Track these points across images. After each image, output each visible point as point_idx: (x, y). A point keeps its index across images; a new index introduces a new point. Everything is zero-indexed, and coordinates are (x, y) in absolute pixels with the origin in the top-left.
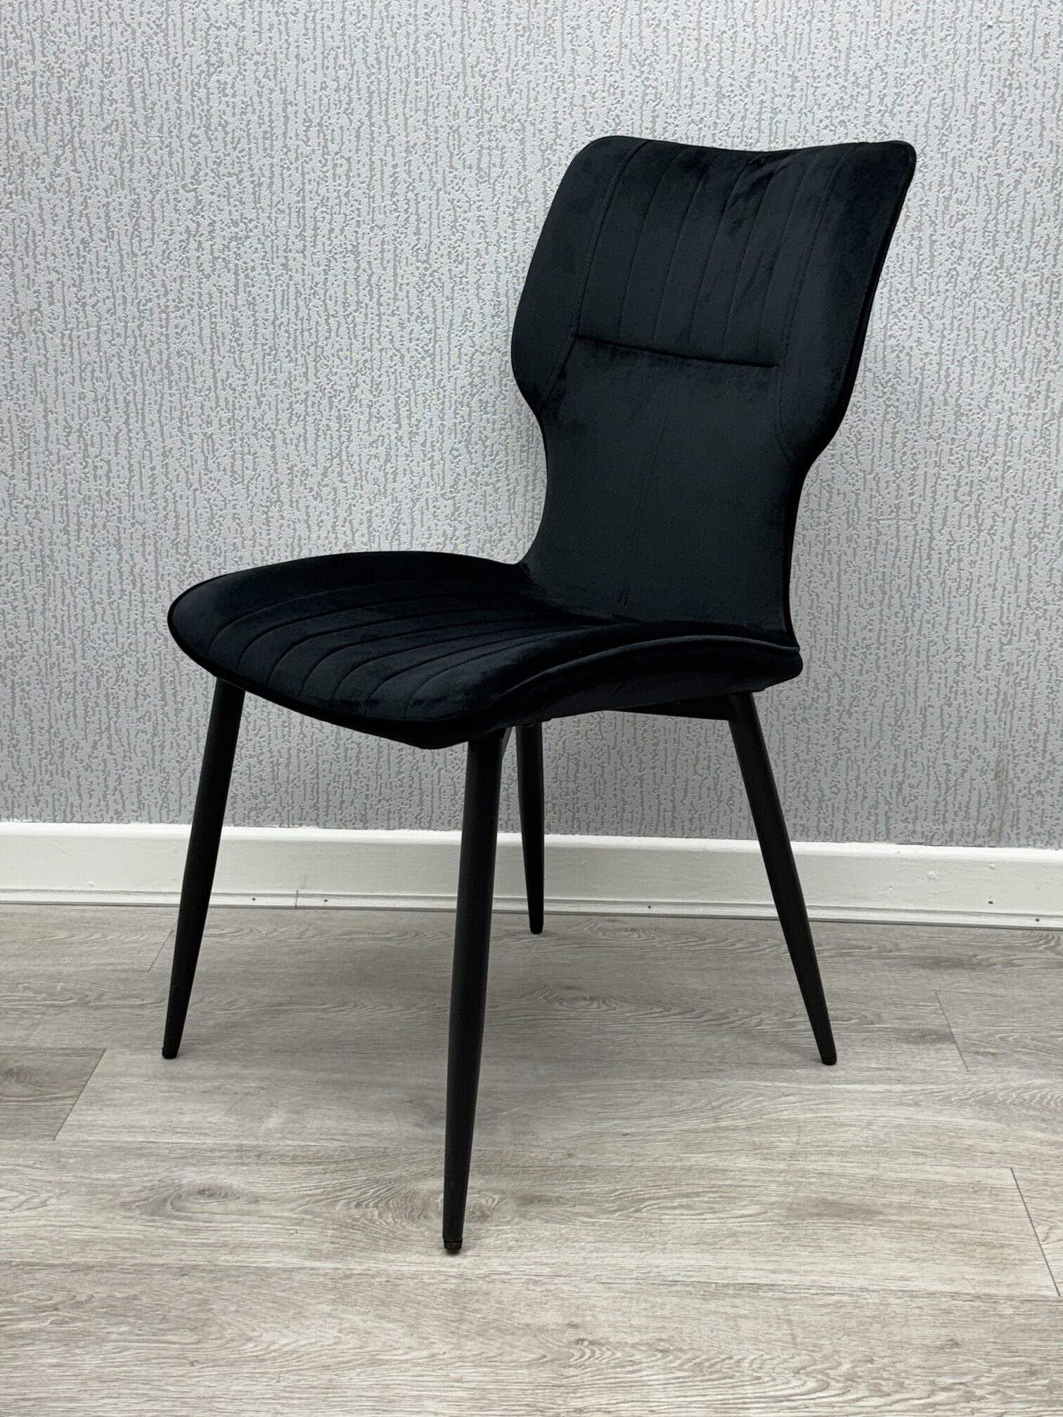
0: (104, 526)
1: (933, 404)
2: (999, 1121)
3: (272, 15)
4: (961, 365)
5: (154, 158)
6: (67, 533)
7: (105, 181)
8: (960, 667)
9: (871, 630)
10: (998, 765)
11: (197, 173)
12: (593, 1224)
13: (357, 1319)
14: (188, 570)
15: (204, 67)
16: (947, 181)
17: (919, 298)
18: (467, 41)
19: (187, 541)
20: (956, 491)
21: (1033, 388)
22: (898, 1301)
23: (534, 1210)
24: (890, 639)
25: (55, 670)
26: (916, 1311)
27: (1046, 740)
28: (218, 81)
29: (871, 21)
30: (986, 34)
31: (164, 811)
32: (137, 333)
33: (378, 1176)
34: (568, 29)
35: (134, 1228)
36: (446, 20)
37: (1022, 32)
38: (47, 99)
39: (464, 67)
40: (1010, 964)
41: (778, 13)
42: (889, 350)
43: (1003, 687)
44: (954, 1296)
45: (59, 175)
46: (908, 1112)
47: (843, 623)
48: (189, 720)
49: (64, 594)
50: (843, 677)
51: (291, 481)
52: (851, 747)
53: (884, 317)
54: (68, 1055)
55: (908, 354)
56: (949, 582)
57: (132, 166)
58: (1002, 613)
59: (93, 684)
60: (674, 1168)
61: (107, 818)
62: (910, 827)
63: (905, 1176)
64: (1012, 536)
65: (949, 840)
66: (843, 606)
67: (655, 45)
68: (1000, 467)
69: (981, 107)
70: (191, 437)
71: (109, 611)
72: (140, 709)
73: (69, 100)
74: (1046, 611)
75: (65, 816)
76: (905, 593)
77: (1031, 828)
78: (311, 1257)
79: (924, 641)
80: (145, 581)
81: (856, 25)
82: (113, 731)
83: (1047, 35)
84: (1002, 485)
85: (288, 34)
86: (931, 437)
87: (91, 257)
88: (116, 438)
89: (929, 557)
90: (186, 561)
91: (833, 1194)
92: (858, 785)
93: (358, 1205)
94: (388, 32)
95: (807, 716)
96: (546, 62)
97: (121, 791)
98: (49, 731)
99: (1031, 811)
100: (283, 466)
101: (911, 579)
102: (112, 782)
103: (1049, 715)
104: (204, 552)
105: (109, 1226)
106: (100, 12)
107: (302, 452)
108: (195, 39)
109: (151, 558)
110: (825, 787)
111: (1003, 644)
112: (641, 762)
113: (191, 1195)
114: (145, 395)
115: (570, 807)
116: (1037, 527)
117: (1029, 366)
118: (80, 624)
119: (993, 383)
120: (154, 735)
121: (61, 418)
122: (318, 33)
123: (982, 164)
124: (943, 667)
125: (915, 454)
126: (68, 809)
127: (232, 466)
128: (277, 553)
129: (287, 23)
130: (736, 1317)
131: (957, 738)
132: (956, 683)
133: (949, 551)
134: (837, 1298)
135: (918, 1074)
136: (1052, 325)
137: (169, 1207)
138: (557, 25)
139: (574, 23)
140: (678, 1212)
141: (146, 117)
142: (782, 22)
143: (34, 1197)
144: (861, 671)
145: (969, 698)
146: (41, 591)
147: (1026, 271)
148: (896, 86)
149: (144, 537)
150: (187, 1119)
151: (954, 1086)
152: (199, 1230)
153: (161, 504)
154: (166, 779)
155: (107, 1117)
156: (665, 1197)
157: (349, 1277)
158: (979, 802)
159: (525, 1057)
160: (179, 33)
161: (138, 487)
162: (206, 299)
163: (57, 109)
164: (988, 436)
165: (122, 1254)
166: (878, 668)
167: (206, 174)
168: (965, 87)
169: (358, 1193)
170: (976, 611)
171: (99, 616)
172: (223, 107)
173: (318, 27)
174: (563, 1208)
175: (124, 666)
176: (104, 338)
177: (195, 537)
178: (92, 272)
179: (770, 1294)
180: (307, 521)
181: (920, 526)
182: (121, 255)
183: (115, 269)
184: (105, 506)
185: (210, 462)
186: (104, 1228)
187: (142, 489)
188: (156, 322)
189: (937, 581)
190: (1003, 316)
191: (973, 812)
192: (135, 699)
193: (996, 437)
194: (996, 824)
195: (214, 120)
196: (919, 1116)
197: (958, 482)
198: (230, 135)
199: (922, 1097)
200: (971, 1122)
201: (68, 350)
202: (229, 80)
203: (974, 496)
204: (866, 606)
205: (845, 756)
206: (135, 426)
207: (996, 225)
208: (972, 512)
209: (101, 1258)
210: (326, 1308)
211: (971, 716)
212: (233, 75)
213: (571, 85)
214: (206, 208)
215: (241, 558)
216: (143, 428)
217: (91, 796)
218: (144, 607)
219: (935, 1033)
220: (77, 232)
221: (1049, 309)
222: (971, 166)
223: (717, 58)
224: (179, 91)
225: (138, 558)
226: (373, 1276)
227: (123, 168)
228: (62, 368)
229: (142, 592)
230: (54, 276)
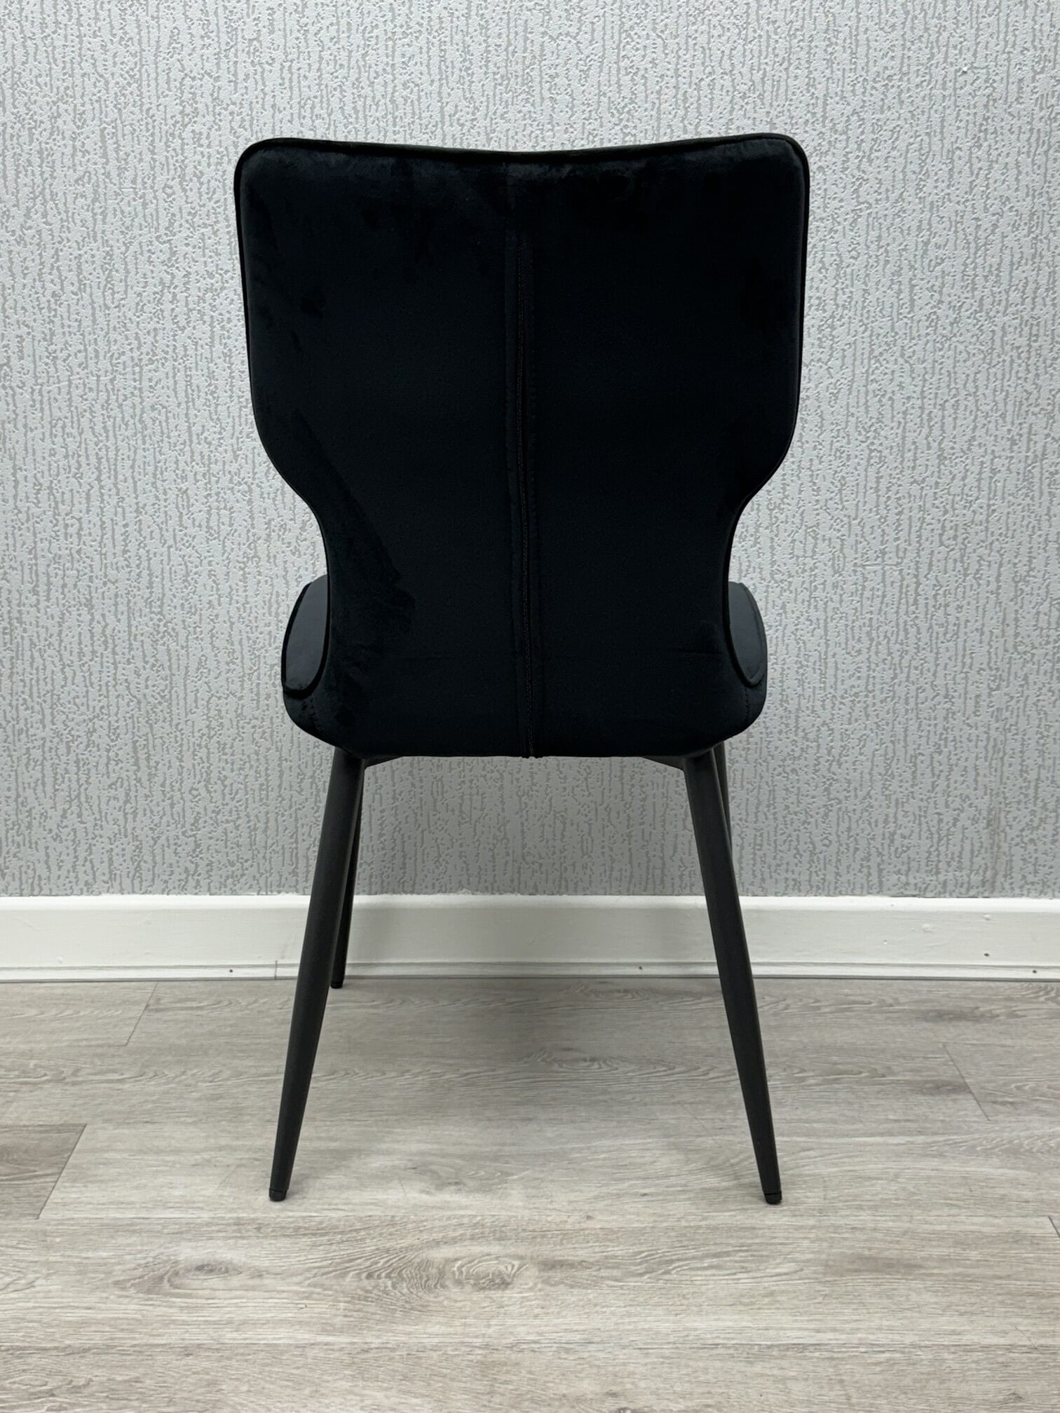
0: (75, 586)
1: (916, 448)
2: (1028, 1169)
3: (249, 65)
4: (943, 407)
5: (127, 209)
6: (35, 592)
7: (76, 234)
8: (949, 714)
9: (859, 678)
10: (989, 813)
11: (171, 224)
12: (621, 1288)
13: (380, 1395)
14: (162, 629)
15: (179, 118)
16: (925, 226)
17: (899, 342)
18: (445, 90)
19: (161, 599)
20: (941, 535)
21: (1015, 430)
22: (951, 1356)
23: (557, 1275)
24: (878, 687)
25: (23, 736)
26: (973, 1366)
27: (1037, 787)
28: (193, 131)
29: (847, 68)
30: (961, 79)
31: (137, 882)
32: (110, 387)
33: (388, 1245)
34: (546, 78)
35: (130, 1307)
36: (424, 69)
37: (997, 78)
38: (18, 151)
39: (443, 117)
40: (1012, 1015)
41: (755, 60)
42: (871, 395)
43: (993, 733)
44: (1010, 1348)
45: (30, 228)
46: (935, 1163)
47: (831, 672)
48: (163, 785)
49: (32, 657)
50: (832, 726)
51: (269, 535)
52: (842, 797)
53: (866, 361)
54: (46, 1132)
55: (890, 398)
56: (936, 628)
57: (105, 218)
58: (990, 658)
59: (62, 749)
60: (699, 1227)
61: (76, 889)
62: (903, 878)
63: (938, 1228)
64: (998, 581)
65: (943, 891)
66: (830, 654)
67: (633, 93)
68: (984, 511)
69: (958, 152)
70: (165, 493)
71: (79, 674)
72: (112, 775)
73: (40, 152)
74: (1033, 655)
75: (33, 890)
76: (893, 639)
77: (1024, 877)
78: (325, 1331)
79: (913, 688)
80: (117, 642)
81: (832, 72)
82: (83, 799)
83: (1021, 80)
84: (987, 529)
85: (264, 84)
86: (915, 481)
87: (62, 310)
88: (88, 495)
89: (916, 602)
90: (160, 620)
91: (870, 1249)
92: (849, 837)
93: (369, 1276)
94: (365, 83)
95: (797, 767)
96: (525, 110)
97: (91, 861)
98: (16, 800)
99: (1024, 860)
100: (260, 522)
101: (898, 625)
102: (82, 854)
103: (1040, 761)
104: (179, 610)
105: (103, 1306)
106: (72, 63)
107: (280, 506)
108: (169, 90)
109: (124, 618)
110: (817, 840)
111: (992, 690)
112: (629, 818)
113: (188, 1271)
114: (117, 450)
115: (557, 866)
116: (1022, 570)
117: (1010, 407)
118: (49, 687)
119: (975, 427)
120: (126, 802)
121: (30, 475)
122: (295, 83)
123: (960, 208)
124: (933, 715)
125: (899, 499)
126: (36, 882)
127: (208, 522)
128: (254, 610)
129: (263, 73)
130: (784, 1380)
131: (948, 786)
132: (946, 729)
133: (935, 596)
134: (887, 1355)
135: (939, 1124)
136: (1032, 368)
137: (166, 1285)
138: (535, 73)
139: (552, 72)
140: (709, 1272)
141: (119, 168)
142: (759, 70)
143: (19, 1278)
144: (850, 719)
145: (959, 745)
146: (8, 654)
147: (1005, 314)
148: (873, 132)
149: (116, 596)
150: (177, 1193)
151: (976, 1136)
152: (202, 1307)
153: (136, 562)
154: (139, 848)
155: (93, 1193)
156: (694, 1258)
157: (367, 1351)
158: (972, 852)
159: (530, 1120)
160: (153, 84)
161: (111, 545)
162: (180, 351)
163: (28, 161)
164: (971, 480)
165: (120, 1335)
166: (867, 716)
167: (181, 226)
168: (942, 133)
169: (368, 1263)
170: (964, 656)
171: (70, 679)
172: (198, 157)
173: (295, 76)
174: (587, 1272)
175: (95, 730)
176: (75, 392)
177: (169, 594)
178: (63, 326)
179: (817, 1354)
180: (284, 577)
181: (906, 571)
182: (93, 308)
183: (87, 323)
184: (76, 565)
185: (185, 517)
186: (99, 1309)
187: (114, 546)
188: (130, 376)
189: (924, 626)
190: (984, 359)
191: (966, 863)
192: (107, 765)
193: (979, 480)
194: (989, 874)
195: (189, 170)
196: (945, 1168)
197: (943, 527)
198: (205, 186)
199: (947, 1148)
200: (1001, 1171)
201: (38, 406)
202: (205, 131)
203: (960, 540)
204: (854, 653)
205: (836, 808)
206: (108, 483)
207: (974, 269)
208: (958, 556)
209: (98, 1340)
210: (346, 1385)
211: (962, 763)
212: (208, 125)
213: (550, 133)
214: (181, 259)
215: (217, 616)
216: (115, 485)
217: (60, 867)
218: (116, 668)
219: (949, 1084)
220: (48, 285)
221: (1029, 351)
222: (948, 210)
223: (695, 105)
224: (153, 141)
225: (111, 619)
226: (393, 1350)
227: (95, 220)
228: (30, 425)
229: (114, 653)
230: (25, 330)
